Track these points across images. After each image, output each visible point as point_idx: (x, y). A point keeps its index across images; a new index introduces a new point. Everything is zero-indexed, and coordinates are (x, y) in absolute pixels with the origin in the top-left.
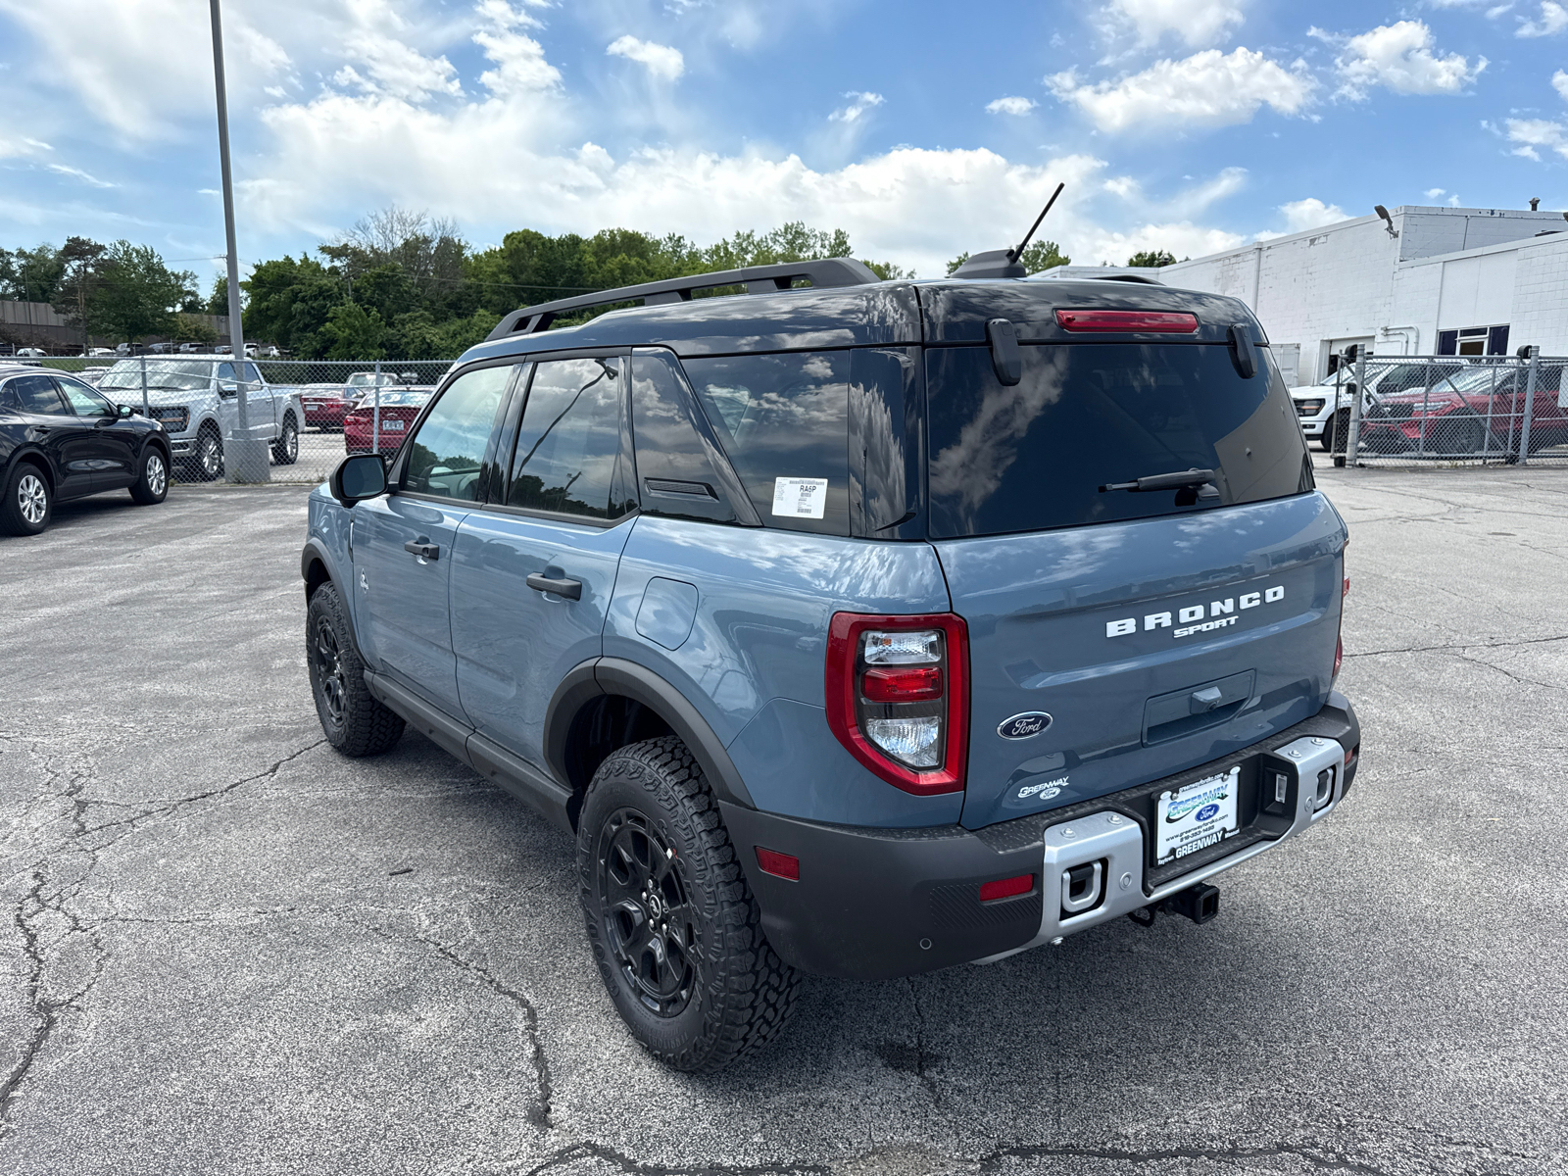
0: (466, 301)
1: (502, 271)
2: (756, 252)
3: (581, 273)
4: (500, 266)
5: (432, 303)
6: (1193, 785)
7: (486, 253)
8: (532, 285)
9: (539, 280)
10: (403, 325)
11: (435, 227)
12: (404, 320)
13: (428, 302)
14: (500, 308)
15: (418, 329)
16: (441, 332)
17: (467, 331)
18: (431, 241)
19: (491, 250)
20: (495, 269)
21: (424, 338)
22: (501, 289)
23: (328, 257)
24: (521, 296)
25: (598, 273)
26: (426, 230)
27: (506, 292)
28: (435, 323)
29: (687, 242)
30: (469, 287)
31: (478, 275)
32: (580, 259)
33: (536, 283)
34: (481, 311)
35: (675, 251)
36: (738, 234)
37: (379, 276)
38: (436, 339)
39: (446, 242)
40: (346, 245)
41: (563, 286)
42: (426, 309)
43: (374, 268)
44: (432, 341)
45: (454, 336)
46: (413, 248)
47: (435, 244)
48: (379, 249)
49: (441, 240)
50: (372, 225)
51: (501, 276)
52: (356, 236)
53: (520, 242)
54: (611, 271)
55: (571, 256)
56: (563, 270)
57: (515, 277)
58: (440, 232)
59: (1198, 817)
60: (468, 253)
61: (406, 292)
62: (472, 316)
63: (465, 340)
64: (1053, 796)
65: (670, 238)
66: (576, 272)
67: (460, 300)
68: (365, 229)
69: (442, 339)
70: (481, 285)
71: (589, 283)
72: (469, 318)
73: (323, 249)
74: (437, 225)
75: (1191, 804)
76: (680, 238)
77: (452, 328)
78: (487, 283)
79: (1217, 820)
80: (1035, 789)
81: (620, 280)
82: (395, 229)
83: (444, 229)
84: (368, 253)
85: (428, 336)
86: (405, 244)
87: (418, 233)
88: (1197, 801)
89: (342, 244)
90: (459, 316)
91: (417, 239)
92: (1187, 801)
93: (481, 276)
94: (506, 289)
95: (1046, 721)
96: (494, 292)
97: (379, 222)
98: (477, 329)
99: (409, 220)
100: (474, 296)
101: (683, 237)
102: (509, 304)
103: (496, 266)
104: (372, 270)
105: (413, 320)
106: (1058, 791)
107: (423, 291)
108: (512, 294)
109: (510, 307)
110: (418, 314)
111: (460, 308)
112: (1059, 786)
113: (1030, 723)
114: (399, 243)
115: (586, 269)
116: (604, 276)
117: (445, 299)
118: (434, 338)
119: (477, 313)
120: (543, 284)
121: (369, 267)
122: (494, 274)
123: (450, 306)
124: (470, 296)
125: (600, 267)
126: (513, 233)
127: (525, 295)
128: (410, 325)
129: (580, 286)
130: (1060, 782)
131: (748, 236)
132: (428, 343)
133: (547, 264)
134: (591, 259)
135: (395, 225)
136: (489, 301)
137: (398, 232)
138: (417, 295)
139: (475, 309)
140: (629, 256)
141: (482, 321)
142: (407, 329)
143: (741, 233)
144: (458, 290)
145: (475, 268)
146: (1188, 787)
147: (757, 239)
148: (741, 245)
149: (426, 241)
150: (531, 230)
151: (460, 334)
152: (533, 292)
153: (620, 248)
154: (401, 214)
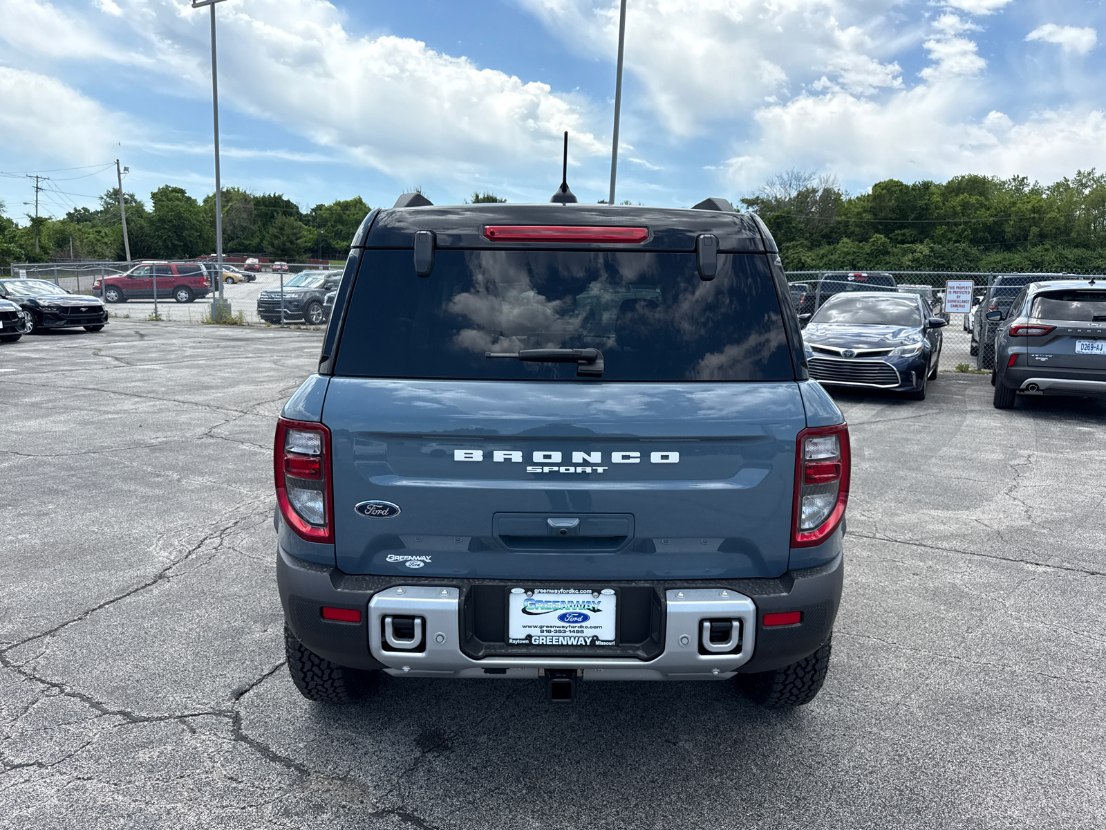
0: (836, 233)
1: (865, 211)
2: (1095, 186)
3: (927, 209)
4: (865, 207)
5: (811, 234)
6: (552, 591)
7: (858, 198)
8: (887, 220)
9: (894, 216)
10: (788, 250)
11: (821, 181)
12: (789, 247)
13: (808, 235)
14: (859, 237)
15: (797, 253)
16: (813, 255)
17: (832, 254)
18: (817, 191)
19: (862, 196)
20: (860, 210)
21: (800, 260)
22: (863, 224)
23: (745, 206)
24: (878, 228)
25: (942, 209)
26: (814, 183)
27: (866, 226)
28: (810, 249)
29: (1031, 182)
30: (839, 223)
31: (847, 214)
32: (929, 200)
33: (891, 219)
34: (845, 240)
35: (1017, 189)
36: (1079, 172)
37: (778, 217)
38: (809, 260)
39: (827, 192)
40: (758, 197)
41: (912, 220)
42: (806, 239)
43: (775, 212)
44: (806, 261)
45: (822, 257)
46: (804, 197)
47: (820, 193)
48: (781, 198)
49: (825, 190)
50: (778, 182)
51: (864, 215)
52: (766, 190)
53: (883, 189)
54: (954, 207)
55: (921, 197)
56: (914, 208)
57: (875, 214)
58: (823, 185)
59: (562, 618)
60: (844, 198)
61: (794, 227)
62: (838, 243)
63: (829, 261)
64: (417, 567)
65: (1014, 179)
66: (923, 209)
67: (831, 232)
68: (772, 184)
69: (813, 260)
70: (849, 221)
71: (934, 217)
72: (836, 245)
73: (743, 201)
74: (823, 180)
75: (552, 606)
76: (1024, 178)
77: (822, 252)
78: (853, 220)
79: (586, 627)
80: (401, 558)
81: (961, 214)
82: (792, 185)
83: (827, 182)
84: (773, 201)
85: (803, 258)
86: (798, 195)
87: (808, 186)
88: (560, 605)
89: (755, 197)
90: (829, 243)
91: (808, 190)
92: (547, 602)
93: (849, 215)
94: (866, 224)
95: (392, 511)
96: (857, 226)
97: (783, 180)
98: (839, 252)
99: (803, 178)
100: (842, 229)
101: (1027, 178)
102: (867, 234)
103: (861, 208)
104: (773, 213)
105: (795, 247)
106: (422, 564)
107: (806, 226)
108: (870, 227)
109: (868, 236)
110: (799, 243)
111: (831, 238)
112: (423, 561)
113: (380, 509)
114: (794, 194)
115: (933, 206)
116: (946, 211)
117: (821, 232)
118: (807, 259)
119: (841, 241)
120: (896, 219)
121: (771, 211)
122: (859, 213)
123: (824, 236)
124: (839, 229)
125: (944, 204)
126: (880, 183)
127: (880, 227)
128: (792, 250)
129: (926, 219)
130: (423, 558)
131: (1089, 174)
132: (803, 263)
133: (901, 205)
134: (938, 199)
135: (793, 182)
136: (853, 233)
137: (795, 187)
138: (801, 230)
139: (841, 238)
140: (971, 195)
141: (844, 247)
142: (790, 253)
143: (1082, 171)
144: (831, 225)
145: (846, 209)
146: (545, 591)
147: (1097, 175)
148: (1081, 181)
149: (814, 191)
150: (894, 179)
151: (826, 256)
152: (887, 225)
153: (964, 189)
154: (798, 173)
